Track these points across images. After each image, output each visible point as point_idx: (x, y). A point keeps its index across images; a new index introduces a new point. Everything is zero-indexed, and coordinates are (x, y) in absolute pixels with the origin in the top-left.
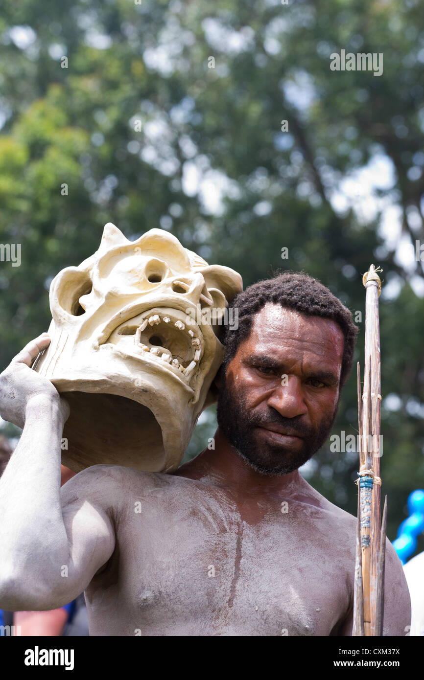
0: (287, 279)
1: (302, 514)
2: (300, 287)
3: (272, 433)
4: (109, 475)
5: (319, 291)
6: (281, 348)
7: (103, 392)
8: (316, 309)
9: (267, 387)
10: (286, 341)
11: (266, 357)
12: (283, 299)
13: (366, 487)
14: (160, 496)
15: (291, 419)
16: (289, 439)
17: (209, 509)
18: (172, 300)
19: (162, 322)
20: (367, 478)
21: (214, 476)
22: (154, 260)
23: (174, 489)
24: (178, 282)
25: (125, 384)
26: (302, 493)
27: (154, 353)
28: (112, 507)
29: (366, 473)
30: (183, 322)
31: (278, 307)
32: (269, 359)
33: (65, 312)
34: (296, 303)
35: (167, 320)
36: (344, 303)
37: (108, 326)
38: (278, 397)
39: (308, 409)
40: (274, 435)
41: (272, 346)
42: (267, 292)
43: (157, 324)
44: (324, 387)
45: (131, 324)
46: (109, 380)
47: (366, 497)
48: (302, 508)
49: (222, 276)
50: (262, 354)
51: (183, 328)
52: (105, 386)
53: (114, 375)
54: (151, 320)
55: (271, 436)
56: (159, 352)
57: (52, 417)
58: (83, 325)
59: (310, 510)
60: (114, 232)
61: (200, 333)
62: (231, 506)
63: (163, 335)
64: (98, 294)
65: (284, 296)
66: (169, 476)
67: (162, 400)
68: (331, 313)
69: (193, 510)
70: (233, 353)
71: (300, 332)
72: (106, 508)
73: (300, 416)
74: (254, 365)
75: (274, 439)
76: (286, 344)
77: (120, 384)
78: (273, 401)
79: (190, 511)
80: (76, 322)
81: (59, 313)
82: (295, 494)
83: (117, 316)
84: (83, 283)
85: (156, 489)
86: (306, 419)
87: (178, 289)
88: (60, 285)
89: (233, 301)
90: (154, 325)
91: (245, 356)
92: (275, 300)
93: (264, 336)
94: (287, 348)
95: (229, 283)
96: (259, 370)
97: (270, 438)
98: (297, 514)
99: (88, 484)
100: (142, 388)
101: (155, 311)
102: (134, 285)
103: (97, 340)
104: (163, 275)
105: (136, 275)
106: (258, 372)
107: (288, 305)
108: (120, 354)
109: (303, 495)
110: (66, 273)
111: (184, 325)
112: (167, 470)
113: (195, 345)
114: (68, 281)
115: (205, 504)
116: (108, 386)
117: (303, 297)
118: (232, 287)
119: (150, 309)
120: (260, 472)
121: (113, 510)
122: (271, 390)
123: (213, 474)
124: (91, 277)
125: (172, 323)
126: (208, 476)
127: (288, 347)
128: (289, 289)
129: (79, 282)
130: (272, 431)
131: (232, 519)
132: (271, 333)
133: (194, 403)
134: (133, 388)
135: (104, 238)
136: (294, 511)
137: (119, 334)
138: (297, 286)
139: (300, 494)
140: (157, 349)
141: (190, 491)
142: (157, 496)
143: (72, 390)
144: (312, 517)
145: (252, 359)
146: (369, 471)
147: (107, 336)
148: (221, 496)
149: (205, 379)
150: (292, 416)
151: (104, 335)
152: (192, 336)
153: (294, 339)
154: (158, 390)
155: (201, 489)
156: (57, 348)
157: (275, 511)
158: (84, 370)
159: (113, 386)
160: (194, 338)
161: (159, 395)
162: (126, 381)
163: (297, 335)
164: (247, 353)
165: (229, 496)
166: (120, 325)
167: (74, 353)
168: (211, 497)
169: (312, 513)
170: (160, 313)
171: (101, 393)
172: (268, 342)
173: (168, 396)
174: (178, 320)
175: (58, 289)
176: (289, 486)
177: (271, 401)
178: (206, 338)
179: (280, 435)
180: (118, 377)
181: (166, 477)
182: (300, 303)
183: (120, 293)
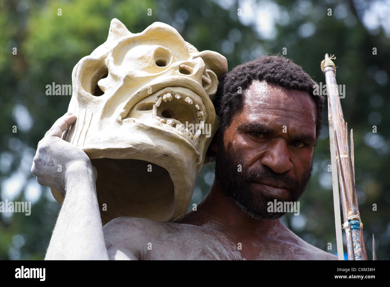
0: (267, 60)
1: (288, 252)
2: (280, 67)
3: (266, 186)
4: (133, 225)
5: (295, 69)
6: (271, 117)
7: (129, 158)
8: (295, 84)
9: (260, 149)
10: (274, 111)
11: (259, 124)
12: (268, 77)
13: (355, 229)
14: (175, 240)
15: (282, 174)
16: (280, 191)
17: (215, 250)
18: (181, 80)
19: (174, 99)
20: (355, 222)
21: (214, 223)
22: (160, 48)
23: (185, 234)
24: (184, 65)
25: (149, 150)
26: (283, 234)
27: (169, 125)
28: (140, 251)
29: (354, 217)
30: (191, 98)
31: (264, 84)
32: (262, 125)
33: (87, 93)
34: (279, 80)
35: (178, 97)
36: (313, 78)
37: (128, 104)
38: (269, 156)
39: (294, 165)
40: (268, 188)
41: (263, 115)
42: (253, 71)
43: (170, 100)
44: (304, 147)
45: (148, 101)
46: (135, 147)
47: (356, 237)
48: (287, 247)
49: (213, 60)
50: (255, 122)
51: (192, 103)
52: (131, 153)
53: (139, 143)
54: (165, 97)
55: (265, 189)
56: (173, 123)
57: (89, 179)
58: (106, 104)
59: (293, 248)
60: (119, 26)
61: (203, 106)
62: (232, 246)
63: (172, 110)
64: (115, 78)
65: (269, 75)
66: (177, 224)
67: (179, 163)
68: (306, 87)
69: (203, 250)
70: (229, 123)
71: (284, 104)
72: (135, 252)
73: (287, 172)
74: (248, 131)
75: (268, 191)
76: (275, 114)
77: (144, 151)
78: (267, 160)
79: (200, 252)
80: (98, 101)
81: (83, 94)
82: (279, 235)
83: (135, 95)
84: (99, 69)
85: (170, 235)
86: (292, 174)
87: (184, 71)
88: (81, 71)
89: (224, 79)
90: (167, 101)
91: (240, 124)
92: (261, 78)
93: (256, 108)
94: (275, 117)
95: (218, 65)
96: (251, 135)
97: (265, 191)
98: (285, 251)
99: (118, 233)
100: (164, 153)
101: (168, 90)
102: (144, 69)
103: (120, 115)
104: (168, 60)
105: (146, 61)
106: (251, 137)
107: (273, 81)
108: (142, 126)
109: (284, 236)
110: (85, 61)
111: (192, 100)
112: (175, 219)
113: (200, 117)
114: (87, 68)
115: (211, 245)
116: (134, 153)
117: (283, 74)
118: (221, 68)
119: (164, 88)
120: (256, 218)
121: (140, 253)
122: (263, 152)
123: (212, 221)
124: (106, 64)
125: (182, 99)
126: (209, 223)
127: (276, 115)
128: (271, 69)
129: (96, 68)
130: (266, 185)
131: (234, 257)
132: (261, 105)
133: (198, 164)
134: (155, 154)
135: (111, 31)
136: (282, 249)
137: (137, 110)
138: (277, 65)
139: (282, 235)
140: (172, 120)
141: (198, 235)
142: (173, 240)
143: (102, 157)
144: (296, 254)
145: (247, 126)
146: (356, 216)
147: (128, 112)
148: (223, 238)
149: (206, 144)
150: (282, 172)
151: (125, 111)
152: (199, 109)
153: (279, 109)
154: (176, 154)
155: (207, 233)
156: (84, 123)
157: (268, 249)
158: (112, 140)
159: (138, 152)
160: (200, 110)
161: (177, 159)
162: (150, 147)
163: (282, 106)
164: (241, 122)
165: (229, 237)
166: (138, 102)
167: (100, 127)
168: (216, 240)
169: (295, 250)
170: (172, 92)
171: (127, 158)
172: (259, 112)
173: (183, 158)
174: (187, 96)
175: (80, 74)
176: (274, 228)
177: (265, 160)
178: (208, 111)
179: (273, 188)
180: (143, 144)
181: (176, 225)
182: (282, 79)
183: (135, 76)
